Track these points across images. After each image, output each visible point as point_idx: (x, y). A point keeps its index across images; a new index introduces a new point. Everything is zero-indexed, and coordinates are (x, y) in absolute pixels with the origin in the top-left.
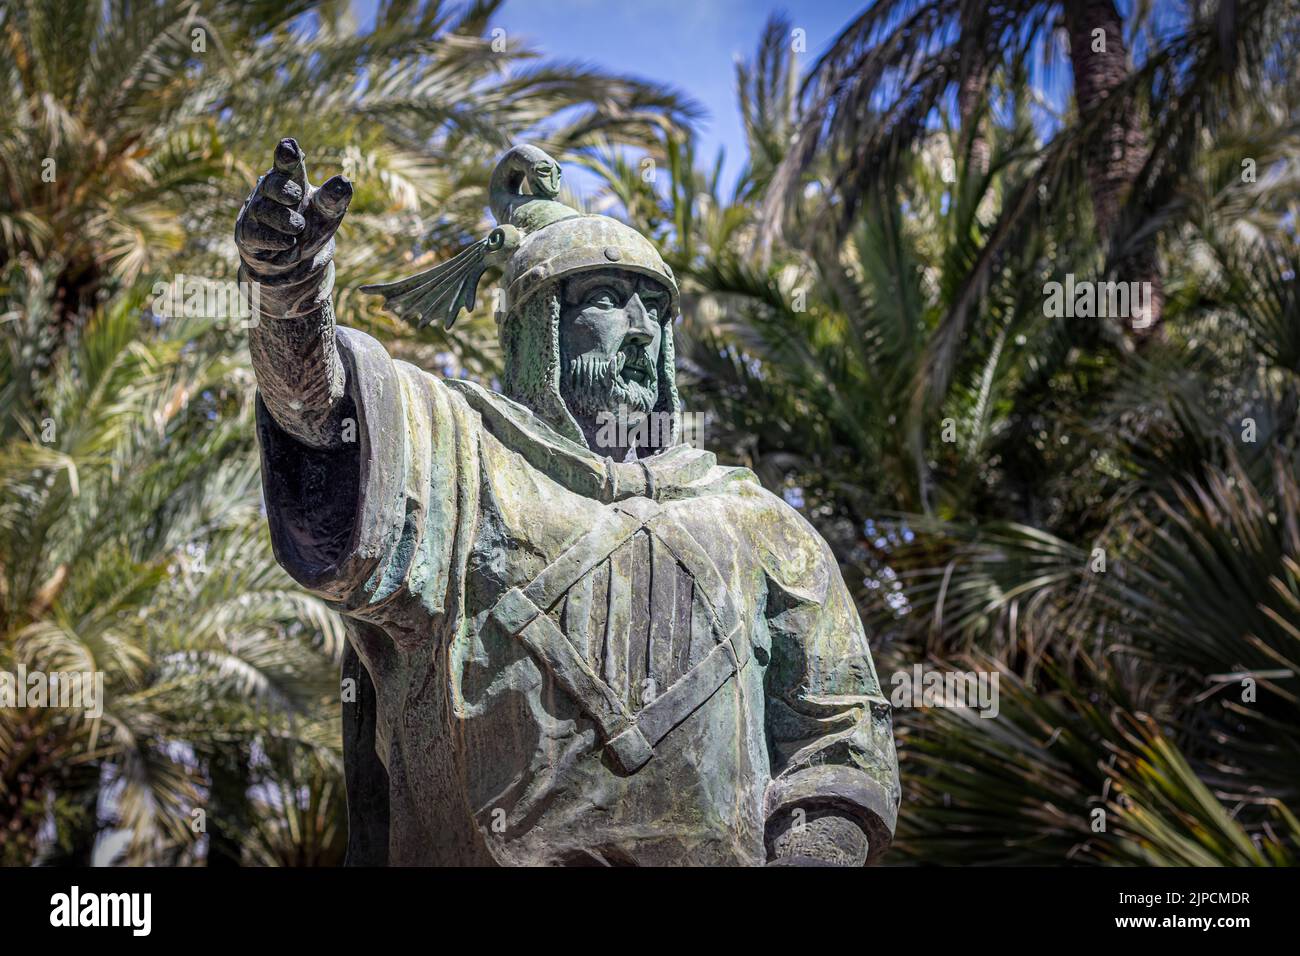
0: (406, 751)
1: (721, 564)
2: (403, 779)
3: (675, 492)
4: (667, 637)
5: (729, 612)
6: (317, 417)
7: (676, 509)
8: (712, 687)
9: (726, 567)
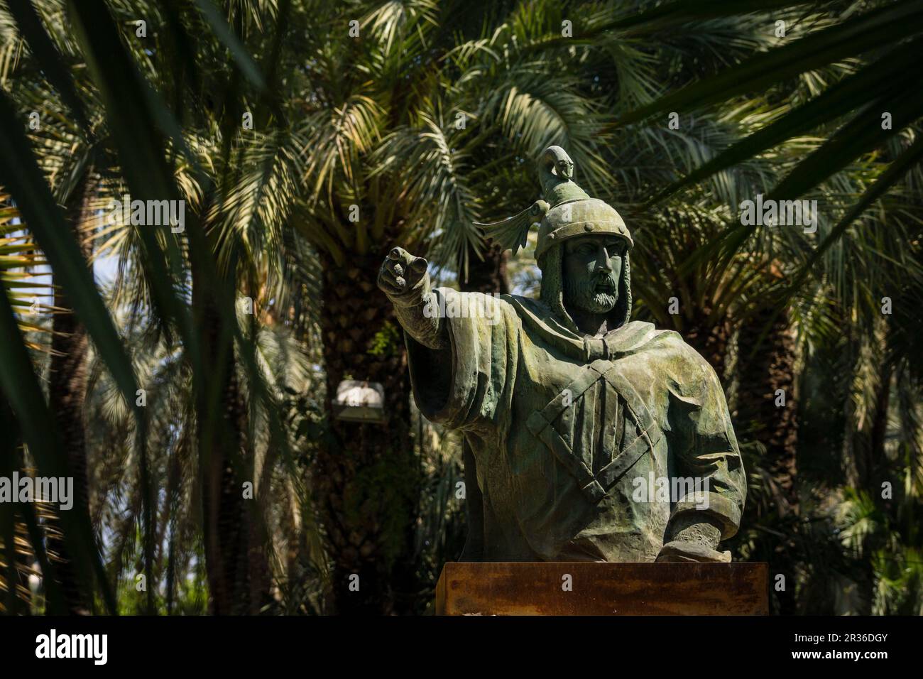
0: (490, 489)
1: (642, 393)
2: (490, 502)
3: (620, 355)
4: (612, 434)
5: (647, 419)
6: (431, 339)
7: (621, 364)
8: (636, 458)
9: (645, 394)
